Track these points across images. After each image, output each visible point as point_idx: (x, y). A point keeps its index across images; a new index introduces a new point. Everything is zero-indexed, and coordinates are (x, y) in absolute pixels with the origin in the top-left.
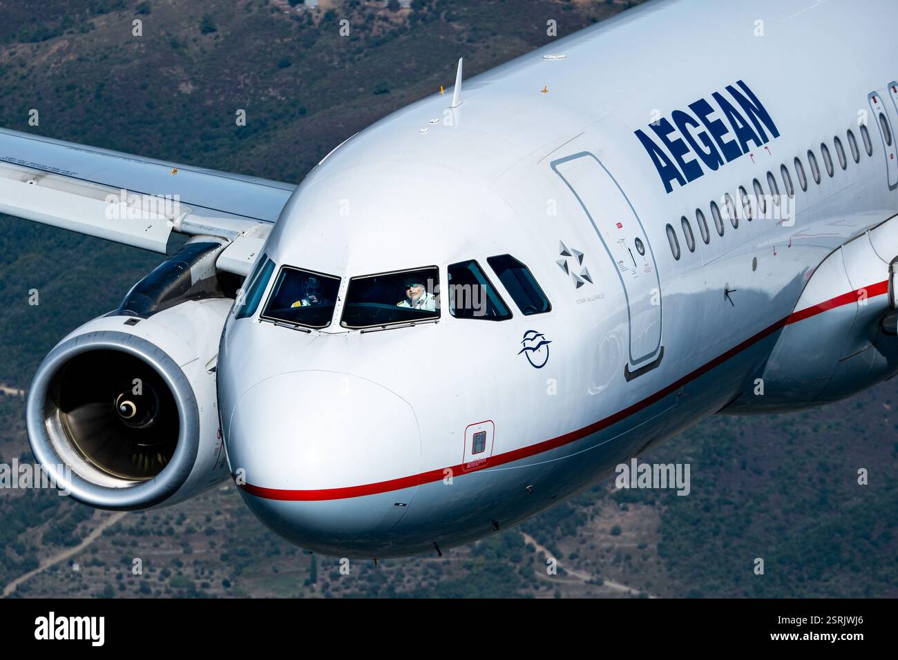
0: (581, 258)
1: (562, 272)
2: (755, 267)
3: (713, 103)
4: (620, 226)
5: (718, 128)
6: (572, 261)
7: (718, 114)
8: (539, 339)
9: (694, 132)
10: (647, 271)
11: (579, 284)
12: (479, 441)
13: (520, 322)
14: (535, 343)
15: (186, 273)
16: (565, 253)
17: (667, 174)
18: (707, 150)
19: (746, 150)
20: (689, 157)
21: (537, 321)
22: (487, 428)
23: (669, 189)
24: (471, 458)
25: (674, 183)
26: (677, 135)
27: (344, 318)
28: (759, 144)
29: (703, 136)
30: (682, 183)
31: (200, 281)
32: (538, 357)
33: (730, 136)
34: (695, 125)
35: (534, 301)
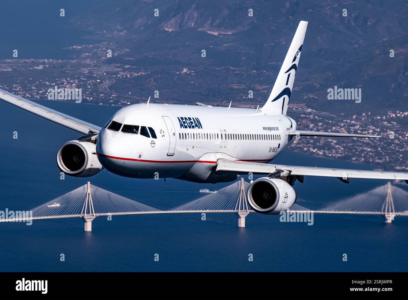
0: (164, 132)
1: (160, 133)
2: (193, 148)
3: (192, 119)
4: (171, 130)
5: (192, 123)
6: (162, 132)
7: (192, 120)
8: (154, 143)
9: (188, 122)
10: (175, 139)
11: (163, 136)
12: (140, 156)
13: (151, 138)
14: (153, 143)
15: (90, 138)
16: (161, 130)
17: (181, 125)
18: (189, 125)
19: (196, 128)
20: (186, 124)
21: (154, 139)
22: (142, 154)
23: (181, 128)
24: (138, 159)
25: (182, 127)
26: (184, 120)
27: (121, 130)
28: (198, 128)
29: (189, 123)
30: (184, 128)
31: (92, 140)
32: (153, 145)
33: (194, 125)
34: (188, 120)
35: (154, 136)
